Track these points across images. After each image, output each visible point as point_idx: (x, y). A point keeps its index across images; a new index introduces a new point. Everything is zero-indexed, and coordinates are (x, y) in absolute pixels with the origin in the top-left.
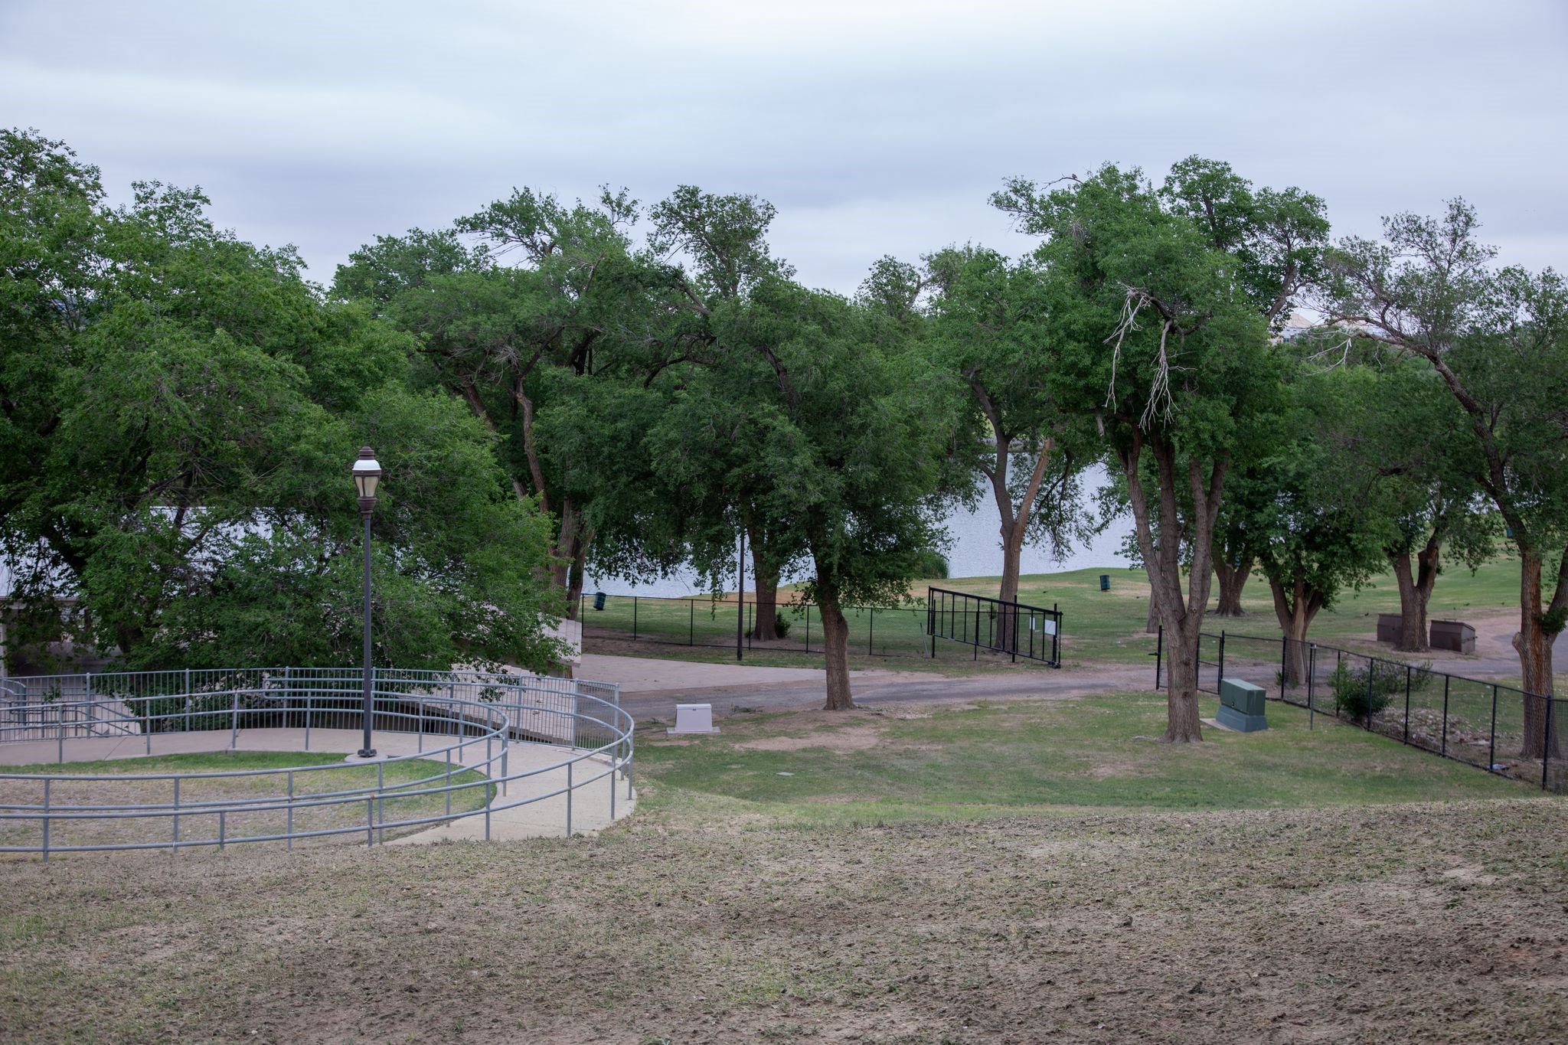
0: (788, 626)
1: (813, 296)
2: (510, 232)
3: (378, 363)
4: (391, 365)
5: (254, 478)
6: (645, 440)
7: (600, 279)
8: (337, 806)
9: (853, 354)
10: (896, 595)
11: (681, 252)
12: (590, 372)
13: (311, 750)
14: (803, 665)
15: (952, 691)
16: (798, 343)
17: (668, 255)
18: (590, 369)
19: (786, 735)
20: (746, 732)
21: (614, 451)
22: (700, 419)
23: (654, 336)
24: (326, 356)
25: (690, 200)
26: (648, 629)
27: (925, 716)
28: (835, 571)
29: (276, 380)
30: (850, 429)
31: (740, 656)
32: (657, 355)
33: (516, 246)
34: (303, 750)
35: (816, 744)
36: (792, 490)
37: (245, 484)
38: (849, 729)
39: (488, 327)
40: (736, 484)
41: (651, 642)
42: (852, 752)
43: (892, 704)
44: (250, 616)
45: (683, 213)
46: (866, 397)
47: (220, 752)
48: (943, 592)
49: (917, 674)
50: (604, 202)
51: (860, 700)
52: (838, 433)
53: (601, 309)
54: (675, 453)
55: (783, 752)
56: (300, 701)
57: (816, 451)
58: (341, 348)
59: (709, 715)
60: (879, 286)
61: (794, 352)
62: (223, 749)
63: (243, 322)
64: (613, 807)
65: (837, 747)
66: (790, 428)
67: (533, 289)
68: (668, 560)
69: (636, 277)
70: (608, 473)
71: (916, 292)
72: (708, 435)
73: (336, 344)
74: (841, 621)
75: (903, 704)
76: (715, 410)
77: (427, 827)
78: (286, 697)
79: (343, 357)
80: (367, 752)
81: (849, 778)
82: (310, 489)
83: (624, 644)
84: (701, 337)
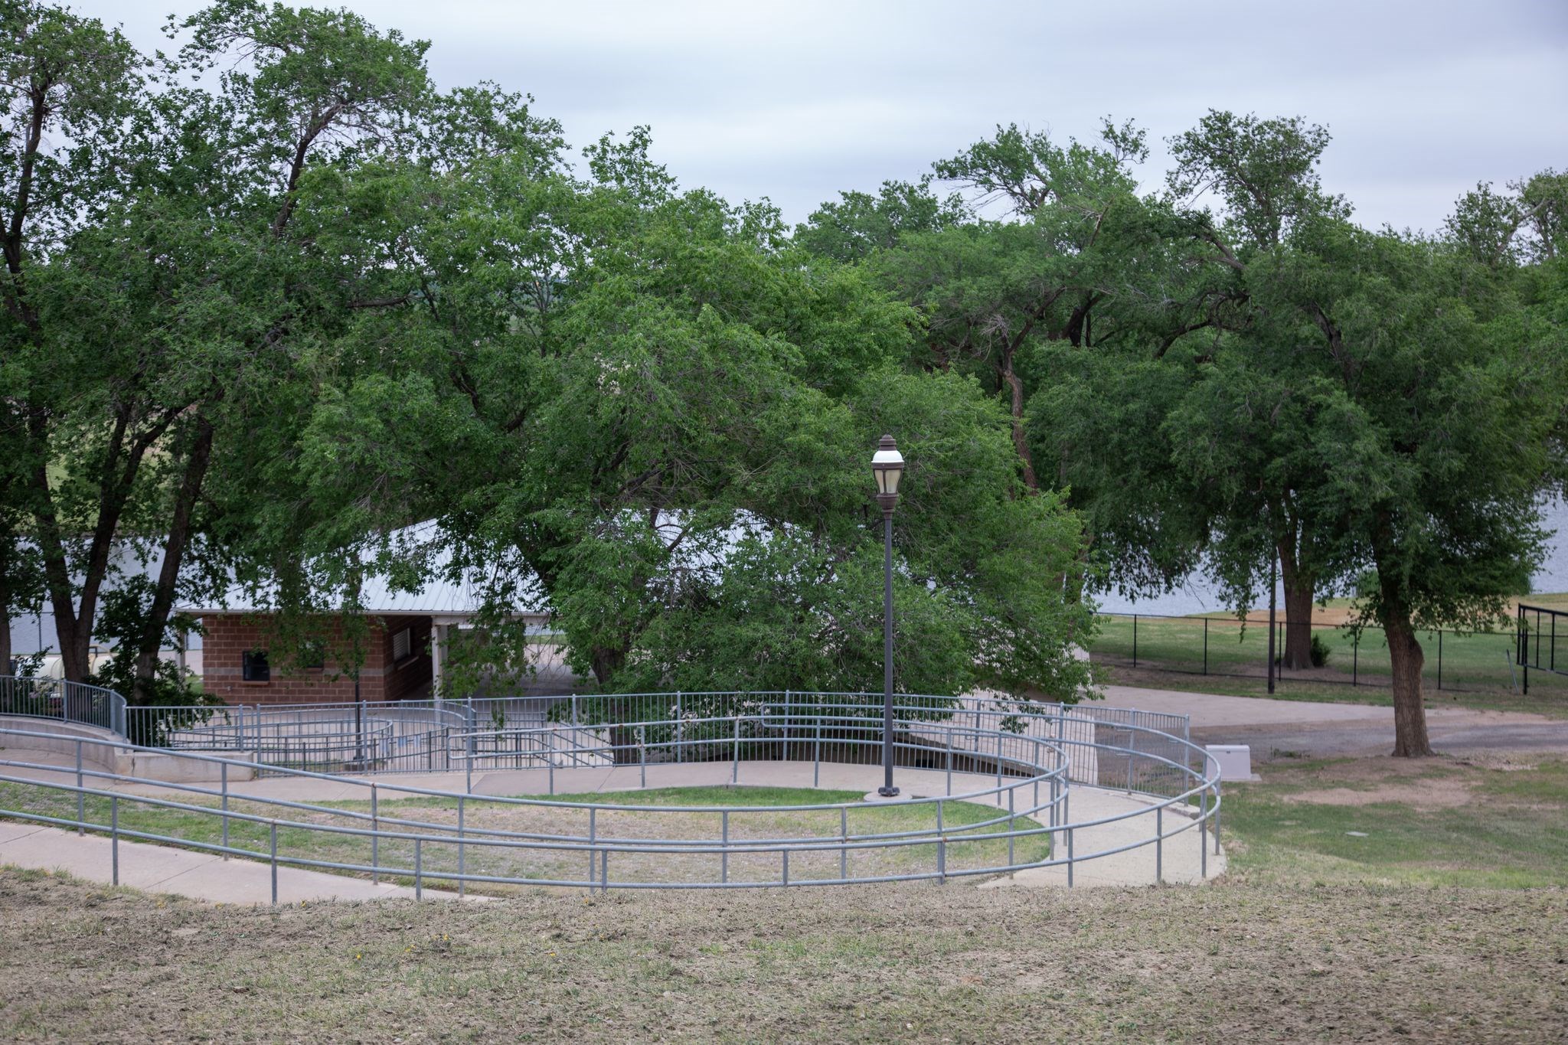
0: (1327, 652)
1: (1378, 240)
2: (994, 179)
3: (878, 339)
4: (891, 342)
5: (746, 474)
6: (1164, 424)
7: (1106, 230)
8: (878, 851)
9: (1429, 312)
10: (1491, 614)
11: (1209, 192)
12: (1088, 344)
13: (821, 787)
14: (1355, 700)
15: (1560, 737)
16: (1358, 300)
17: (1191, 197)
18: (1088, 339)
19: (1347, 786)
20: (1293, 781)
21: (1126, 438)
22: (1232, 398)
23: (1171, 297)
24: (818, 334)
25: (1220, 128)
26: (1150, 654)
27: (1529, 768)
28: (1406, 583)
29: (768, 363)
30: (1426, 406)
31: (1271, 689)
32: (1175, 319)
33: (1002, 195)
34: (812, 786)
35: (1389, 799)
36: (1351, 483)
37: (737, 481)
38: (1429, 782)
39: (974, 292)
40: (1279, 477)
41: (1153, 669)
42: (1439, 809)
43: (1480, 751)
44: (745, 632)
45: (1211, 145)
46: (1449, 365)
47: (721, 787)
48: (1539, 610)
49: (1508, 715)
50: (1107, 136)
51: (1438, 745)
52: (1410, 411)
53: (1106, 266)
54: (1203, 441)
55: (1347, 807)
56: (810, 730)
57: (1383, 434)
58: (837, 323)
59: (1247, 760)
60: (1465, 227)
61: (1355, 311)
62: (723, 783)
63: (727, 297)
64: (1204, 862)
65: (1417, 804)
66: (1349, 406)
67: (1026, 246)
68: (1172, 570)
69: (1152, 226)
70: (1118, 465)
71: (1511, 230)
72: (1243, 417)
73: (830, 319)
74: (1414, 648)
75: (1494, 751)
76: (1251, 386)
77: (988, 878)
78: (786, 725)
79: (838, 332)
80: (888, 791)
81: (1444, 841)
82: (810, 486)
83: (1122, 672)
84: (1230, 296)
